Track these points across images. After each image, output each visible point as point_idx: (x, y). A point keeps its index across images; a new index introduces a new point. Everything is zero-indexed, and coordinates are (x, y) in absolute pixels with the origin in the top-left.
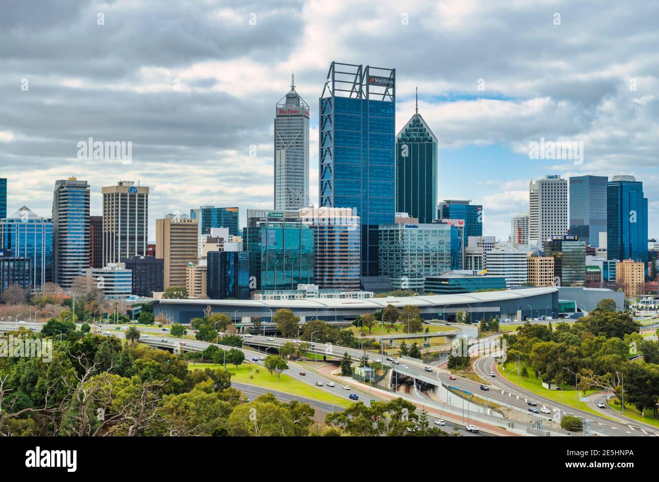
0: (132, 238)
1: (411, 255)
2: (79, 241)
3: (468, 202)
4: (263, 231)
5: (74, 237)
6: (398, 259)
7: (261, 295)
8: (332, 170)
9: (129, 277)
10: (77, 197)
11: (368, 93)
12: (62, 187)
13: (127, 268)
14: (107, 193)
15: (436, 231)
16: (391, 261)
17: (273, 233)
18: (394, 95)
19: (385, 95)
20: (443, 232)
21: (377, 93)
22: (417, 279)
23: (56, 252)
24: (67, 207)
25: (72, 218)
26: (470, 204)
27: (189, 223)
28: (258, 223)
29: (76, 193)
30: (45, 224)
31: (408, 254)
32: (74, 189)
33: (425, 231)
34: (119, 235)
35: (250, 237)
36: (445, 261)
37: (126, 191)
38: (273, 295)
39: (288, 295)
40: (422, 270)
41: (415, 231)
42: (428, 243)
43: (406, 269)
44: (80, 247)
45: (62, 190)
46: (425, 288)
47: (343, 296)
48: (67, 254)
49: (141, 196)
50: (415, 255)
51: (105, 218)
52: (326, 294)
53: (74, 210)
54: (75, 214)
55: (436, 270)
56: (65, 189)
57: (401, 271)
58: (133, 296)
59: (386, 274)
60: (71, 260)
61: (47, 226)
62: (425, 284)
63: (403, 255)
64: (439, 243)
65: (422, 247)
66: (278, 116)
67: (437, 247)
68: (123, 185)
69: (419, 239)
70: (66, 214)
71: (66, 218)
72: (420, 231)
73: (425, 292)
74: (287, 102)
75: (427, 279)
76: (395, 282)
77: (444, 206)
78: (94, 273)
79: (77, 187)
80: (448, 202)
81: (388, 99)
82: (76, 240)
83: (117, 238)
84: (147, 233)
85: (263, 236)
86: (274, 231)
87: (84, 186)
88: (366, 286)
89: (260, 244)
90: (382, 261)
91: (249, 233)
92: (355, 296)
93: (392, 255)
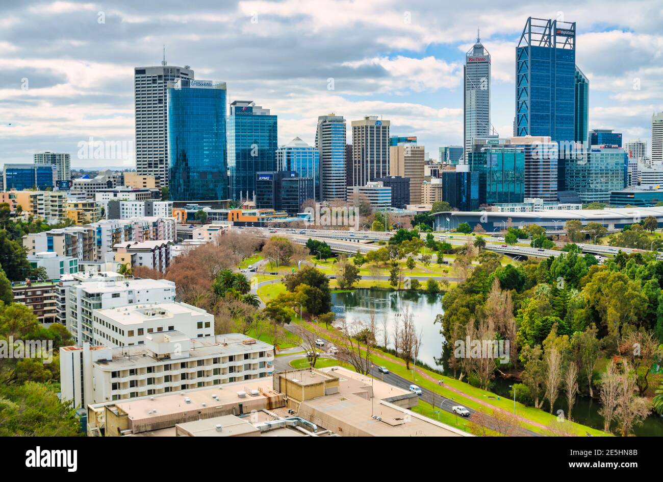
0: (378, 162)
1: (595, 174)
2: (340, 164)
3: (611, 131)
4: (488, 156)
5: (336, 161)
6: (583, 177)
7: (500, 207)
8: (529, 107)
9: (389, 193)
10: (338, 129)
11: (555, 42)
12: (325, 122)
13: (384, 186)
14: (356, 125)
15: (613, 155)
16: (577, 179)
17: (495, 157)
18: (574, 44)
19: (565, 44)
20: (617, 155)
21: (561, 43)
22: (594, 193)
23: (321, 173)
24: (331, 137)
25: (335, 146)
26: (613, 132)
27: (418, 149)
28: (483, 149)
29: (338, 126)
30: (315, 151)
31: (592, 173)
32: (335, 123)
33: (606, 154)
34: (369, 159)
35: (475, 160)
36: (620, 178)
37: (373, 124)
38: (509, 207)
39: (520, 207)
40: (602, 186)
41: (598, 154)
42: (607, 164)
43: (591, 185)
44: (341, 169)
45: (324, 124)
46: (611, 200)
47: (560, 208)
48: (332, 175)
49: (384, 128)
50: (598, 173)
51: (355, 146)
52: (548, 206)
53: (336, 140)
54: (337, 143)
55: (613, 186)
56: (328, 123)
57: (587, 187)
58: (392, 208)
59: (572, 189)
60: (334, 179)
61: (316, 153)
62: (611, 197)
63: (589, 174)
64: (616, 164)
65: (603, 168)
66: (467, 63)
67: (614, 168)
68: (370, 119)
69: (601, 161)
70: (330, 143)
71: (330, 146)
72: (602, 155)
73: (611, 204)
75: (613, 193)
76: (581, 196)
77: (593, 134)
78: (360, 190)
79: (338, 121)
80: (596, 131)
81: (568, 47)
82: (338, 165)
83: (367, 162)
84: (389, 157)
85: (488, 159)
86: (496, 156)
87: (341, 120)
89: (485, 166)
90: (568, 179)
91: (475, 157)
92: (569, 208)
93: (579, 174)
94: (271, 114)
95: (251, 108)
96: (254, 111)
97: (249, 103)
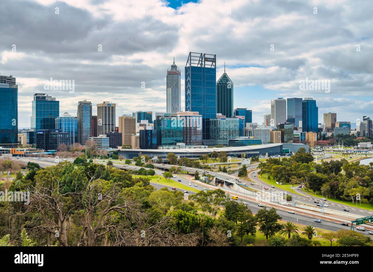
0: (109, 125)
1: (223, 130)
2: (88, 126)
3: (246, 109)
4: (162, 122)
5: (86, 124)
6: (217, 132)
7: (162, 148)
8: (190, 96)
9: (108, 140)
10: (87, 108)
11: (205, 65)
12: (81, 104)
13: (107, 137)
14: (99, 106)
15: (233, 121)
16: (215, 133)
17: (166, 122)
18: (215, 66)
19: (212, 65)
20: (236, 121)
21: (208, 65)
22: (225, 140)
23: (79, 131)
24: (83, 112)
25: (85, 117)
26: (247, 110)
27: (132, 118)
28: (160, 118)
29: (87, 107)
30: (74, 119)
31: (221, 130)
32: (85, 105)
33: (229, 121)
34: (104, 123)
35: (157, 124)
36: (237, 133)
37: (106, 106)
38: (167, 147)
39: (173, 147)
40: (227, 137)
41: (224, 121)
42: (230, 126)
43: (221, 136)
44: (88, 128)
45: (81, 105)
46: (229, 144)
47: (195, 148)
48: (83, 131)
49: (113, 107)
50: (224, 130)
51: (98, 117)
52: (188, 147)
53: (86, 114)
54: (86, 115)
55: (233, 137)
56: (82, 105)
57: (219, 137)
58: (110, 148)
59: (213, 138)
60: (85, 133)
61: (75, 120)
62: (229, 142)
63: (219, 130)
64: (235, 126)
65: (228, 127)
66: (168, 74)
67: (234, 127)
68: (105, 103)
69: (226, 124)
70: (83, 115)
71: (83, 117)
72: (227, 121)
73: (229, 145)
74: (172, 69)
75: (230, 140)
76: (216, 142)
77: (236, 110)
78: (94, 139)
79: (87, 104)
80: (238, 109)
81: (213, 67)
82: (87, 125)
84: (115, 122)
85: (162, 123)
86: (167, 121)
87: (90, 104)
88: (204, 143)
89: (161, 127)
90: (211, 133)
91: (157, 122)
92: (200, 148)
93: (215, 130)
94: (56, 100)
95: (45, 97)
96: (46, 98)
97: (44, 94)
